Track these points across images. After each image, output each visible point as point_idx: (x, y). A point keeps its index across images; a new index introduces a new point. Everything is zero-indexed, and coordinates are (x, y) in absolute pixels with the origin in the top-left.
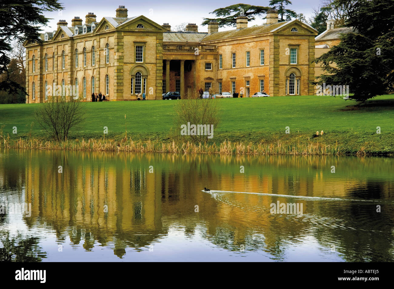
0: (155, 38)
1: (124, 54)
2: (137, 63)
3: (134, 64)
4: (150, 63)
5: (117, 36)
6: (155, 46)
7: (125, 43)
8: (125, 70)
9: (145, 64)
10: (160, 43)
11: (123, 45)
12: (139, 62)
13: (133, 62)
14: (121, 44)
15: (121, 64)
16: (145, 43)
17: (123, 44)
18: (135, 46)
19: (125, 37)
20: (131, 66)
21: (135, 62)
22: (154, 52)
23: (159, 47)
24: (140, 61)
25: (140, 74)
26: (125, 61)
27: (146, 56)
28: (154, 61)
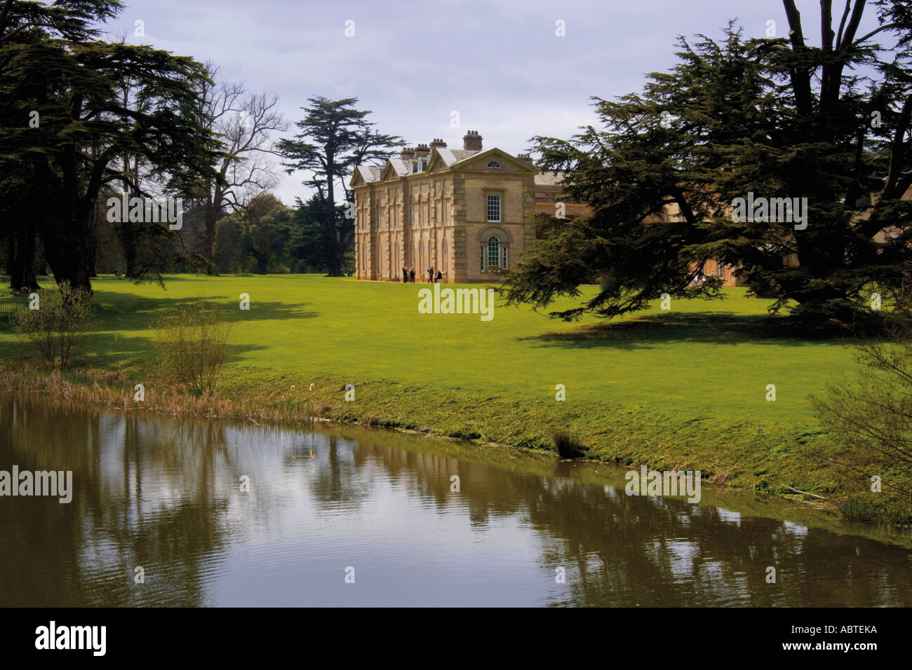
0: (519, 183)
1: (466, 208)
2: (490, 223)
3: (484, 225)
4: (513, 224)
5: (454, 180)
6: (521, 196)
7: (468, 191)
8: (469, 233)
9: (505, 225)
10: (529, 192)
11: (464, 194)
12: (494, 221)
13: (483, 221)
14: (460, 192)
15: (461, 224)
16: (503, 191)
17: (464, 192)
18: (485, 196)
19: (466, 181)
20: (480, 226)
21: (486, 220)
22: (520, 206)
23: (528, 198)
24: (495, 219)
25: (497, 240)
26: (468, 218)
27: (506, 211)
28: (519, 220)
